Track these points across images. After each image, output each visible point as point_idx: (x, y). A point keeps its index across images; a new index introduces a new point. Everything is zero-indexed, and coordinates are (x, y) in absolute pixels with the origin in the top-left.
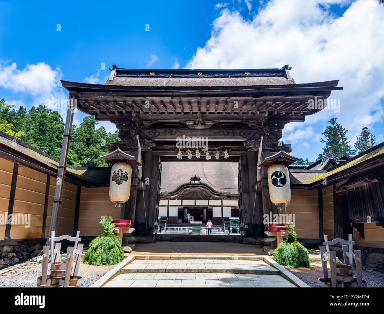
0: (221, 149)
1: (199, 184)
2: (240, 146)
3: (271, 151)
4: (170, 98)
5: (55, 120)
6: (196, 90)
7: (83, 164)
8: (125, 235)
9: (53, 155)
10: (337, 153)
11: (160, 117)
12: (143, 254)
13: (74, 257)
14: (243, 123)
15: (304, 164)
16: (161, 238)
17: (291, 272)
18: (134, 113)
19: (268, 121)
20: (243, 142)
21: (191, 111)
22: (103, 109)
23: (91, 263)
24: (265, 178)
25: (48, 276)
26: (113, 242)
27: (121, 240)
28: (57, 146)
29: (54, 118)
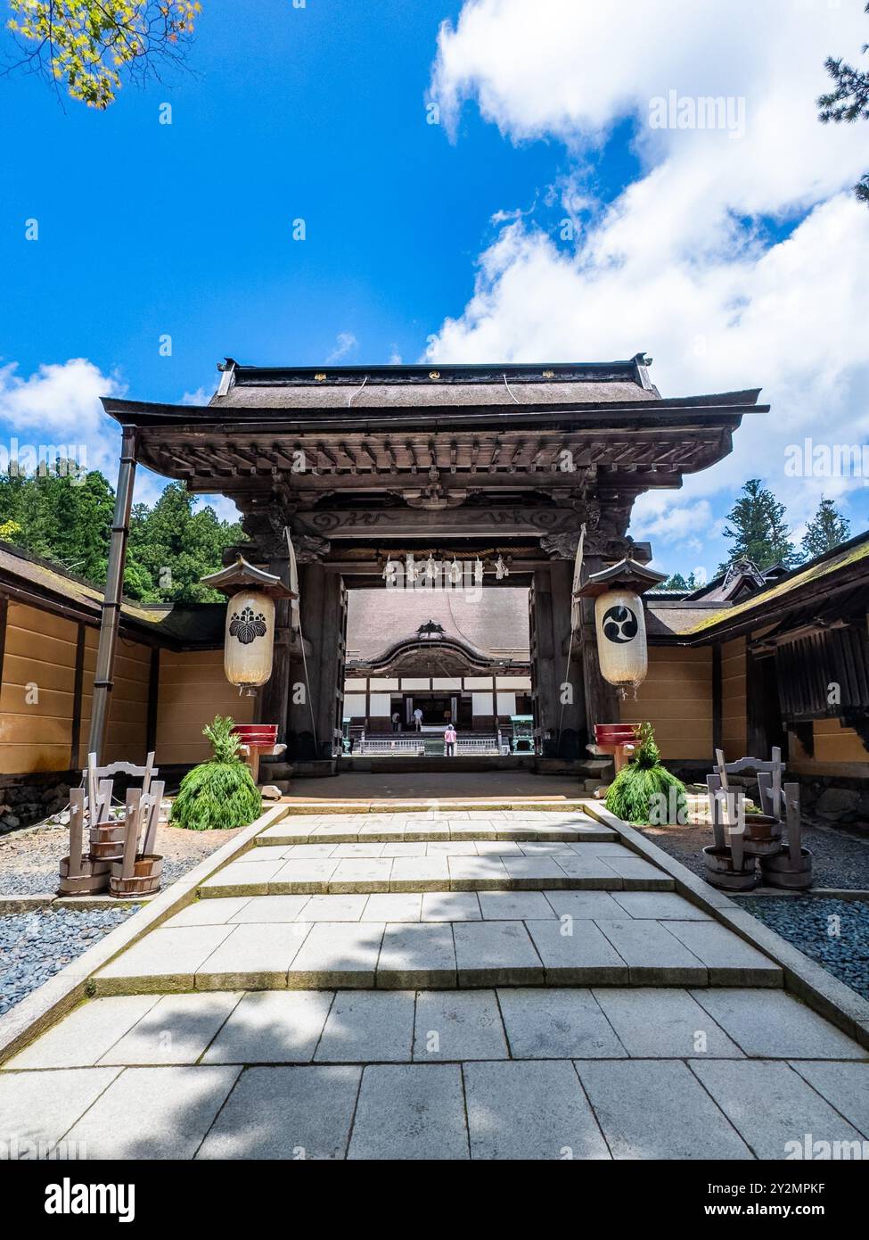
0: (487, 556)
1: (439, 641)
2: (533, 549)
3: (605, 559)
4: (363, 434)
5: (94, 493)
6: (424, 414)
7: (165, 596)
8: (264, 759)
9: (95, 576)
10: (761, 560)
11: (339, 480)
12: (306, 803)
13: (143, 811)
14: (538, 493)
15: (686, 589)
16: (351, 767)
17: (644, 834)
18: (277, 474)
19: (598, 488)
20: (539, 538)
21: (413, 465)
22: (206, 466)
23: (187, 824)
24: (589, 622)
25: (85, 855)
26: (235, 777)
27: (256, 771)
28: (103, 554)
29: (92, 489)
